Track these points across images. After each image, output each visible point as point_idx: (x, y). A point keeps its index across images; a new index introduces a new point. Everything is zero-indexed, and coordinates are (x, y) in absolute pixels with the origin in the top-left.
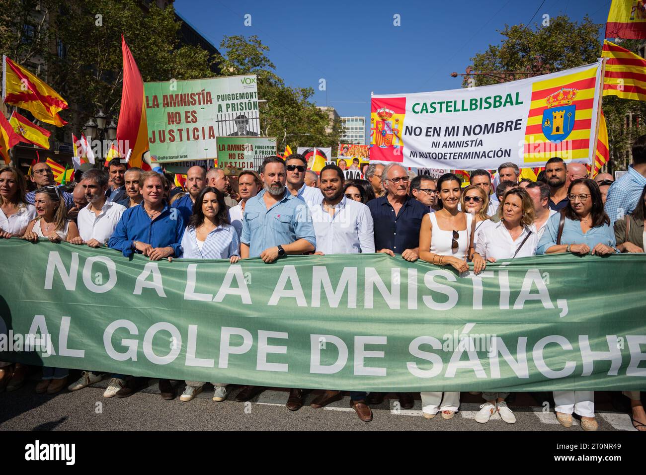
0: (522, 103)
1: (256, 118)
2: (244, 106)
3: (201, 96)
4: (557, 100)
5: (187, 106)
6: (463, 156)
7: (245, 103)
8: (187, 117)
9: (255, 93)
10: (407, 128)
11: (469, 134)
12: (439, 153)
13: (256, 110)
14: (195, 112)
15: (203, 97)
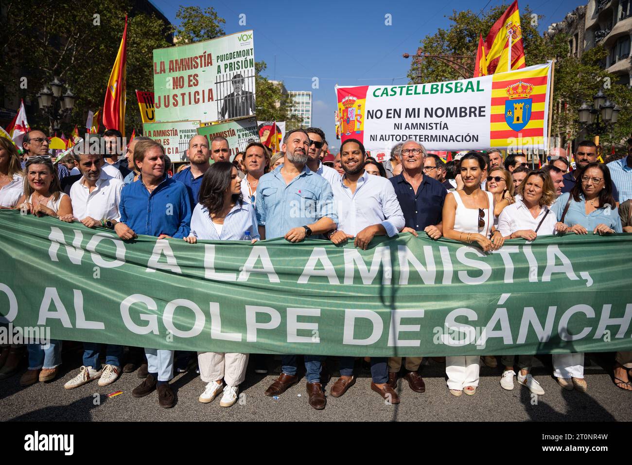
0: (483, 90)
1: (252, 77)
2: (240, 64)
3: (203, 58)
4: (517, 93)
5: (190, 70)
6: (429, 139)
7: (242, 61)
8: (190, 81)
9: (251, 49)
10: (369, 112)
11: (431, 116)
12: (403, 136)
13: (252, 68)
14: (197, 75)
15: (205, 60)
